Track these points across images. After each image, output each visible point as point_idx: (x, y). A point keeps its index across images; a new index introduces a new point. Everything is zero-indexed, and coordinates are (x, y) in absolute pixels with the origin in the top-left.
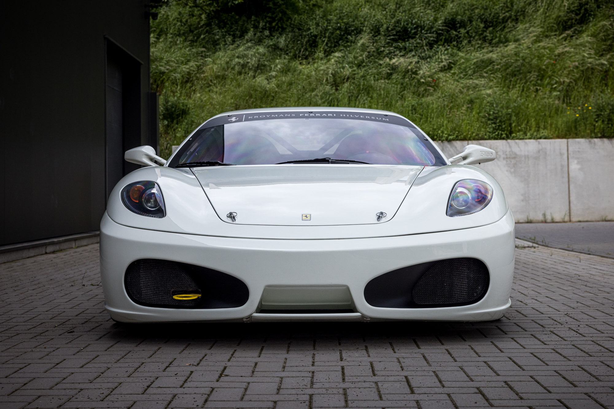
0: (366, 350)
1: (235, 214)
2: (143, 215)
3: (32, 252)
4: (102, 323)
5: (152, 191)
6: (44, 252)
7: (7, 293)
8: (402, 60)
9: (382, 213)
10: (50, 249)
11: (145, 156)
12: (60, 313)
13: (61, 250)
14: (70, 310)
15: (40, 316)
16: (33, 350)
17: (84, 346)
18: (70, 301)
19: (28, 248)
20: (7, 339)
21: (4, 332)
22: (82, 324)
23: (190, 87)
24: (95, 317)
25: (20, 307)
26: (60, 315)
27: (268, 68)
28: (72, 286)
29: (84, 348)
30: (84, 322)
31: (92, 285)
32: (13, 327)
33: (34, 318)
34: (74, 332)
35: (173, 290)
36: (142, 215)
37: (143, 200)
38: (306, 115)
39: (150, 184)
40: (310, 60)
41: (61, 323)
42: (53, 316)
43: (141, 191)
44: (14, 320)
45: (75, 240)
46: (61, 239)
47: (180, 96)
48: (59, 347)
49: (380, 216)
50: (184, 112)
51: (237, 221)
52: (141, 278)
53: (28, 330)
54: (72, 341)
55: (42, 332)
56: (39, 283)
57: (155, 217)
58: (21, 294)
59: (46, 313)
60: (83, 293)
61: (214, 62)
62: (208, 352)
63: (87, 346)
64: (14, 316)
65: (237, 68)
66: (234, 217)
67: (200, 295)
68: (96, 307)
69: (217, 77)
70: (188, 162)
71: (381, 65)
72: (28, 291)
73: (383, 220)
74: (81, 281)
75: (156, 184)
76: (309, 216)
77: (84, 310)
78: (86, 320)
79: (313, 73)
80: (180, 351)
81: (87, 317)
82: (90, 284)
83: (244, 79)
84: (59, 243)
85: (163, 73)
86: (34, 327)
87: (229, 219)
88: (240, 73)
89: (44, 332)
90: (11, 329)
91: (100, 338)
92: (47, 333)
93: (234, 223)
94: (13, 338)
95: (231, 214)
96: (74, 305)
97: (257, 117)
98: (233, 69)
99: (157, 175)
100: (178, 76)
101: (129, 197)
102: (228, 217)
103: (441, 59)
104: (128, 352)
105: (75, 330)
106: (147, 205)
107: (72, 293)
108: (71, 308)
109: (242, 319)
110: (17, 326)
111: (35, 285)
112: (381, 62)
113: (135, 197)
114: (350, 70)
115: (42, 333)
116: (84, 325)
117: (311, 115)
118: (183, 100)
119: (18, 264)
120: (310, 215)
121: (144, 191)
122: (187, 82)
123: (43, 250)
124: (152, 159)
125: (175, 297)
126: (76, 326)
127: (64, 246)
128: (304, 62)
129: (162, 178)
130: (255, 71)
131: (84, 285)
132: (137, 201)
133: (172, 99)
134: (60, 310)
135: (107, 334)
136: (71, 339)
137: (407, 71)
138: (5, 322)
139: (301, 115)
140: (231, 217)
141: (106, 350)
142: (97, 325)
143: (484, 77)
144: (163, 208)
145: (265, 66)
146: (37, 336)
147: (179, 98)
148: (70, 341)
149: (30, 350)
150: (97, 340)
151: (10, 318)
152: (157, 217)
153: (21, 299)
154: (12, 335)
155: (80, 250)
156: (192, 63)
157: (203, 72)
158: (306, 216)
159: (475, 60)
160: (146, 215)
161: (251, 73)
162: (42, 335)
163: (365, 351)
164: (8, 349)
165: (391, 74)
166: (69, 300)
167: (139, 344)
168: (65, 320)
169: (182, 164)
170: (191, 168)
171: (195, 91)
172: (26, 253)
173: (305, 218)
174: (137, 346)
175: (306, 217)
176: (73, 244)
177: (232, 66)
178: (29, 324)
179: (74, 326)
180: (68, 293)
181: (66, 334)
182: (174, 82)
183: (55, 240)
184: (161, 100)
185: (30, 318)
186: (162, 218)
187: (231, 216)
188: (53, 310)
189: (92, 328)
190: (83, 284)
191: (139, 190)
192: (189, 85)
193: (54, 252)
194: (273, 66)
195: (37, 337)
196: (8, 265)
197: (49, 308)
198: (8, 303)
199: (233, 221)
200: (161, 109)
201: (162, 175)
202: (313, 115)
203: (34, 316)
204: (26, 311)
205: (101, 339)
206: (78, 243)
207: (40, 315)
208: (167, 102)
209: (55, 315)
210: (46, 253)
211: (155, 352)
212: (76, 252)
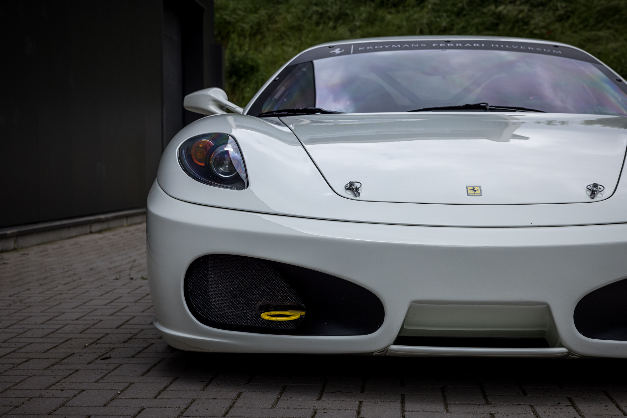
0: (573, 406)
1: (358, 185)
2: (213, 185)
3: (74, 232)
4: (153, 341)
5: (226, 149)
6: (88, 231)
7: (29, 289)
8: (510, 7)
9: (595, 185)
10: (95, 227)
11: (213, 102)
12: (95, 322)
13: (108, 229)
14: (110, 317)
15: (66, 327)
16: (43, 393)
17: (122, 387)
18: (112, 304)
19: (69, 227)
20: (11, 369)
21: (8, 356)
22: (124, 342)
23: (261, 40)
24: (143, 330)
25: (41, 312)
26: (95, 326)
27: (351, 18)
28: (117, 279)
29: (122, 391)
30: (126, 339)
31: (143, 278)
32: (24, 346)
33: (57, 330)
34: (110, 358)
35: (260, 303)
36: (210, 184)
37: (212, 162)
38: (441, 45)
39: (222, 139)
40: (401, 8)
41: (94, 340)
42: (85, 328)
43: (209, 148)
44: (29, 334)
45: (127, 217)
46: (109, 215)
47: (249, 51)
48: (84, 388)
49: (594, 190)
50: (254, 69)
51: (363, 196)
52: (210, 283)
53: (46, 352)
54: (106, 375)
55: (64, 356)
56: (75, 274)
57: (231, 188)
58: (48, 290)
59: (76, 322)
60: (129, 290)
61: (288, 11)
62: (318, 405)
63: (126, 388)
64: (30, 327)
65: (315, 17)
66: (357, 190)
67: (303, 313)
68: (145, 314)
69: (292, 28)
70: (275, 109)
71: (484, 14)
72: (57, 286)
73: (599, 197)
74: (128, 272)
75: (230, 137)
76: (478, 188)
77: (128, 318)
78: (130, 336)
79: (405, 23)
80: (272, 402)
81: (132, 331)
82: (140, 276)
83: (323, 31)
84: (107, 220)
85: (229, 23)
86: (55, 347)
87: (348, 192)
88: (318, 24)
89: (67, 357)
90: (21, 351)
91: (149, 371)
92: (70, 360)
93: (357, 198)
94: (20, 367)
95: (351, 184)
96: (116, 310)
97: (371, 48)
98: (310, 18)
99: (231, 127)
100: (246, 27)
101: (190, 158)
102: (346, 188)
103: (557, 6)
104: (190, 401)
105: (112, 354)
106: (217, 170)
107: (114, 291)
108: (112, 315)
109: (372, 353)
110: (30, 344)
111: (69, 276)
112: (485, 10)
113: (200, 157)
114: (448, 20)
115: (64, 359)
116: (127, 345)
117: (449, 45)
118: (251, 54)
119: (55, 246)
120: (480, 187)
121: (214, 149)
122: (255, 34)
123: (87, 229)
124: (222, 107)
125: (265, 316)
126: (115, 346)
127: (113, 224)
128: (393, 10)
129: (239, 130)
130: (336, 21)
131: (132, 279)
132: (203, 165)
133: (239, 54)
134: (95, 318)
135: (159, 362)
136: (105, 372)
137: (517, 21)
138: (15, 337)
139: (434, 45)
140: (352, 190)
141: (156, 397)
142: (146, 345)
143: (609, 28)
144: (243, 175)
145: (347, 15)
146: (56, 364)
147: (247, 52)
148: (102, 375)
149: (38, 393)
150: (143, 375)
151: (24, 330)
152: (234, 189)
153: (46, 298)
154: (20, 361)
155: (132, 228)
156: (263, 12)
157: (276, 22)
158: (473, 189)
159: (599, 8)
160: (217, 186)
161: (331, 24)
162: (63, 362)
163: (571, 408)
164: (6, 390)
165: (497, 25)
166: (109, 301)
167: (207, 386)
168: (101, 335)
169: (266, 113)
170: (280, 118)
171: (265, 45)
172: (66, 233)
173: (472, 192)
174: (204, 389)
175: (474, 191)
176: (124, 222)
177: (309, 15)
178: (49, 340)
179: (112, 346)
180: (110, 290)
181: (99, 361)
182: (242, 34)
183: (102, 217)
184: (227, 55)
185: (52, 330)
186: (242, 189)
187: (353, 188)
188: (86, 318)
189: (138, 350)
190: (131, 276)
191: (206, 145)
192: (259, 37)
193: (100, 232)
194: (356, 15)
195: (56, 367)
196: (42, 248)
197: (82, 315)
198: (28, 304)
199: (356, 196)
200: (226, 64)
201: (238, 127)
202: (452, 45)
203: (58, 327)
204: (49, 318)
205: (150, 373)
206: (130, 221)
207: (66, 325)
208: (233, 56)
209: (87, 326)
210: (91, 233)
211: (234, 403)
212: (127, 232)
